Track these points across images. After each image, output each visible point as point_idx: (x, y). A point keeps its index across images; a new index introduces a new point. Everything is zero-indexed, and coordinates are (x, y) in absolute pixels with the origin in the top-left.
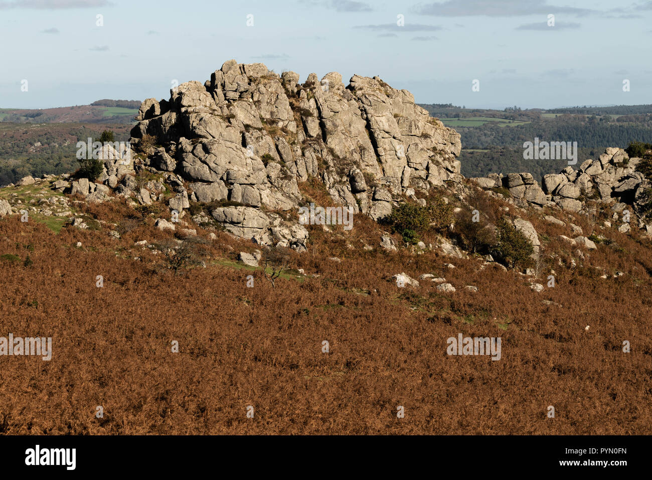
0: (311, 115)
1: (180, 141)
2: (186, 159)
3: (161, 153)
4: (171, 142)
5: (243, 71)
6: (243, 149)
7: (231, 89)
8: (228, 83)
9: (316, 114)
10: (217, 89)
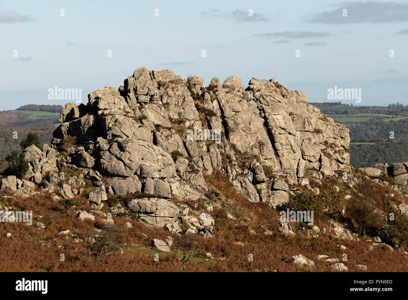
0: (215, 115)
1: (98, 141)
2: (103, 157)
3: (81, 152)
4: (90, 142)
5: (152, 77)
6: (154, 146)
7: (143, 93)
8: (140, 88)
9: (219, 113)
10: (130, 93)
